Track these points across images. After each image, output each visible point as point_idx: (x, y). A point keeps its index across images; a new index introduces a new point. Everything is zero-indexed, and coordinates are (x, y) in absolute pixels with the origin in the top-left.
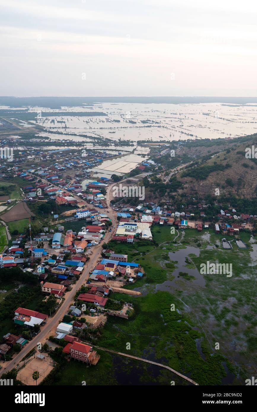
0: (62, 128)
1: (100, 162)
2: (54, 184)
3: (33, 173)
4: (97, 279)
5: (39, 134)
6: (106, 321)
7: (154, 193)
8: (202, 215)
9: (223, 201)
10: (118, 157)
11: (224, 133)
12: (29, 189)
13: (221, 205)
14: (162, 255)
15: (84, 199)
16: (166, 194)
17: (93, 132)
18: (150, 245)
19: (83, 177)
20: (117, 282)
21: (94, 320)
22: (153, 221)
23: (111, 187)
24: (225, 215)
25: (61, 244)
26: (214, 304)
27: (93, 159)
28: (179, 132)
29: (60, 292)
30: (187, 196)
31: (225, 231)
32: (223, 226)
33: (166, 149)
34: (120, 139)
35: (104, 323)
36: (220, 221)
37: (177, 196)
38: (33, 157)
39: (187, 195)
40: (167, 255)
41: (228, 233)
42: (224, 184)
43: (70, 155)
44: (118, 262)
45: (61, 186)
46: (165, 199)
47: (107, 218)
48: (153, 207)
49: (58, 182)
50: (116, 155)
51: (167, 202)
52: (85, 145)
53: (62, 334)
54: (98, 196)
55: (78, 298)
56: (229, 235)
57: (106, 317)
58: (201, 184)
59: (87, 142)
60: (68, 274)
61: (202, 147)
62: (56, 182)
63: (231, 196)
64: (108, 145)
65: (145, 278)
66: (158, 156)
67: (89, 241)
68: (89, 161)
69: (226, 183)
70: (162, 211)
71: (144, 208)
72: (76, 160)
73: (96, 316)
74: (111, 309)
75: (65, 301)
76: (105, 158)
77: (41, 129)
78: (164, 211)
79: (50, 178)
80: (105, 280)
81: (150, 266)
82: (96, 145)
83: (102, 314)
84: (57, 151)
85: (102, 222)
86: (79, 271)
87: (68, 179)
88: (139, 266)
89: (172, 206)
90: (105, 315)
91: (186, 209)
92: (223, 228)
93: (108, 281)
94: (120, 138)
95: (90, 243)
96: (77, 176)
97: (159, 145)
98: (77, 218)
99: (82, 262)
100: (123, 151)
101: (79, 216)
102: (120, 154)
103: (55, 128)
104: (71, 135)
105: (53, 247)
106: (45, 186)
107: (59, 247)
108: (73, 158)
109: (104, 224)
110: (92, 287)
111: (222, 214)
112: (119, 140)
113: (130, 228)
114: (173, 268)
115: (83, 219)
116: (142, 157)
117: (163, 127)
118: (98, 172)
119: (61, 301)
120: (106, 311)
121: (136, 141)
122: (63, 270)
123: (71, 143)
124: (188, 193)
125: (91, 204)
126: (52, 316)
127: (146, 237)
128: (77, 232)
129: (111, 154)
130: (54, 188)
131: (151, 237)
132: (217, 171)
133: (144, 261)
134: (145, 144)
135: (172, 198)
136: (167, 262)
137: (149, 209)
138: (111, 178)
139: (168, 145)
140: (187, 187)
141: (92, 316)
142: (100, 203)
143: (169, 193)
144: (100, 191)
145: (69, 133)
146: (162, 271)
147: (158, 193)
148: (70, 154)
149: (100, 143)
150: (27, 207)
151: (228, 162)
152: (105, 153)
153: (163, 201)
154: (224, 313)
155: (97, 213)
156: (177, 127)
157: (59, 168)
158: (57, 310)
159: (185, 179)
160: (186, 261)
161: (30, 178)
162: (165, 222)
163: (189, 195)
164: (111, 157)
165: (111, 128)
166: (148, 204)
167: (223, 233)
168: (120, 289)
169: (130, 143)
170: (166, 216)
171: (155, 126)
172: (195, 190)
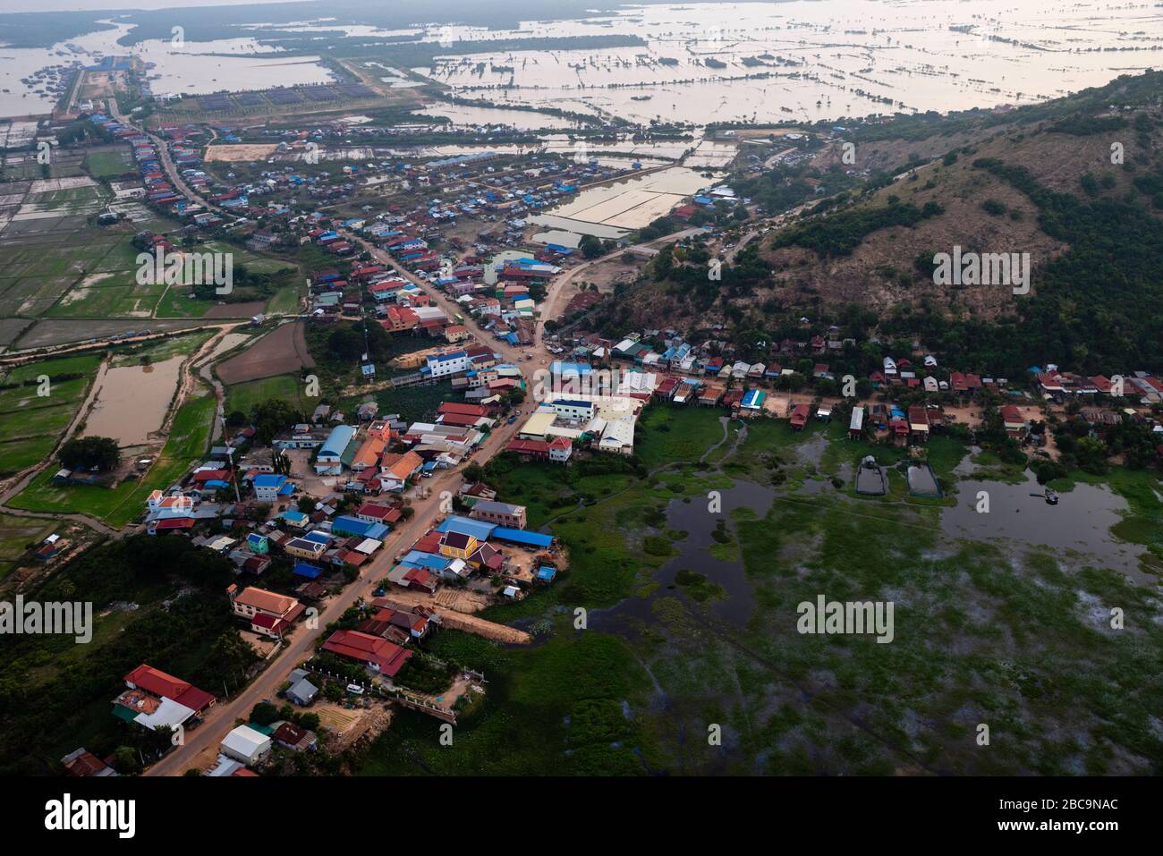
0: (500, 87)
1: (569, 195)
2: (405, 266)
3: (358, 233)
4: (406, 583)
5: (425, 108)
6: (384, 727)
7: (681, 300)
8: (818, 374)
9: (898, 327)
10: (630, 178)
11: (998, 90)
12: (326, 281)
13: (891, 341)
14: (646, 510)
15: (471, 315)
16: (717, 302)
17: (585, 101)
18: (618, 473)
19: (501, 242)
20: (468, 595)
21: (348, 720)
22: (655, 392)
23: (571, 275)
24: (898, 375)
25: (344, 462)
26: (754, 691)
27: (551, 185)
28: (852, 90)
29: (277, 621)
30: (784, 311)
31: (883, 430)
32: (878, 414)
33: (788, 148)
34: (656, 119)
35: (376, 733)
36: (877, 394)
37: (752, 310)
38: (384, 179)
39: (783, 307)
40: (661, 507)
41: (887, 438)
42: (910, 271)
43: (487, 172)
44: (491, 527)
45: (422, 273)
46: (710, 320)
47: (517, 377)
48: (668, 343)
49: (417, 258)
50: (623, 172)
51: (716, 330)
52: (546, 141)
53: (231, 763)
54: (519, 304)
55: (327, 646)
56: (892, 444)
57: (388, 714)
58: (834, 271)
59: (554, 132)
60: (328, 560)
61: (895, 143)
62: (409, 259)
63: (928, 311)
64: (614, 140)
65: (561, 586)
66: (755, 171)
67: (429, 456)
68: (536, 192)
69: (917, 268)
70: (694, 358)
71: (642, 346)
72: (500, 189)
73: (360, 707)
74: (413, 689)
75: (288, 651)
76: (588, 180)
77: (436, 93)
78: (700, 358)
79: (397, 247)
80: (432, 587)
81: (591, 544)
82: (576, 140)
83: (379, 704)
84: (455, 160)
85: (494, 391)
86: (363, 553)
87: (454, 248)
88: (553, 544)
89: (729, 341)
90: (386, 708)
91: (772, 354)
92: (877, 422)
93: (442, 590)
94: (658, 117)
95: (434, 460)
96: (483, 239)
97: (771, 137)
98: (428, 376)
99: (384, 522)
100: (651, 157)
101: (433, 371)
102: (637, 166)
103: (480, 88)
104: (516, 108)
105: (320, 469)
106: (375, 273)
107: (338, 470)
108: (492, 183)
109: (497, 398)
110: (383, 610)
111: (887, 371)
112: (653, 122)
113: (571, 413)
114: (662, 555)
115: (446, 379)
116: (703, 176)
117: (806, 76)
118: (551, 225)
119: (276, 649)
120: (394, 695)
121: (705, 122)
122: (318, 547)
123: (506, 136)
124: (788, 301)
125: (489, 330)
126: (231, 700)
127: (613, 445)
128: (410, 424)
129: (611, 169)
130: (398, 279)
131: (628, 446)
132: (891, 229)
133: (581, 525)
134: (728, 133)
135: (733, 317)
136: (651, 532)
137: (656, 351)
138: (579, 245)
139: (794, 135)
140: (784, 282)
141: (348, 708)
142: (513, 329)
143: (725, 302)
144: (527, 289)
145: (512, 105)
146: (624, 565)
147: (692, 300)
148: (490, 168)
149: (593, 132)
150: (302, 336)
151: (934, 197)
152: (593, 164)
153: (706, 325)
154: (777, 728)
155: (493, 362)
156: (852, 74)
157: (436, 216)
158: (253, 679)
159: (782, 254)
160: (714, 534)
161: (345, 246)
162: (695, 394)
163: (793, 308)
164: (608, 178)
165: (642, 84)
166: (656, 333)
167: (874, 437)
168: (469, 620)
169: (682, 131)
170: (705, 375)
171: (781, 75)
172: (813, 292)
